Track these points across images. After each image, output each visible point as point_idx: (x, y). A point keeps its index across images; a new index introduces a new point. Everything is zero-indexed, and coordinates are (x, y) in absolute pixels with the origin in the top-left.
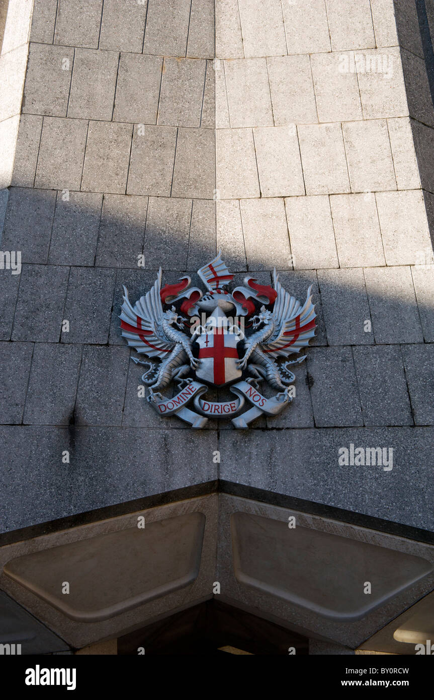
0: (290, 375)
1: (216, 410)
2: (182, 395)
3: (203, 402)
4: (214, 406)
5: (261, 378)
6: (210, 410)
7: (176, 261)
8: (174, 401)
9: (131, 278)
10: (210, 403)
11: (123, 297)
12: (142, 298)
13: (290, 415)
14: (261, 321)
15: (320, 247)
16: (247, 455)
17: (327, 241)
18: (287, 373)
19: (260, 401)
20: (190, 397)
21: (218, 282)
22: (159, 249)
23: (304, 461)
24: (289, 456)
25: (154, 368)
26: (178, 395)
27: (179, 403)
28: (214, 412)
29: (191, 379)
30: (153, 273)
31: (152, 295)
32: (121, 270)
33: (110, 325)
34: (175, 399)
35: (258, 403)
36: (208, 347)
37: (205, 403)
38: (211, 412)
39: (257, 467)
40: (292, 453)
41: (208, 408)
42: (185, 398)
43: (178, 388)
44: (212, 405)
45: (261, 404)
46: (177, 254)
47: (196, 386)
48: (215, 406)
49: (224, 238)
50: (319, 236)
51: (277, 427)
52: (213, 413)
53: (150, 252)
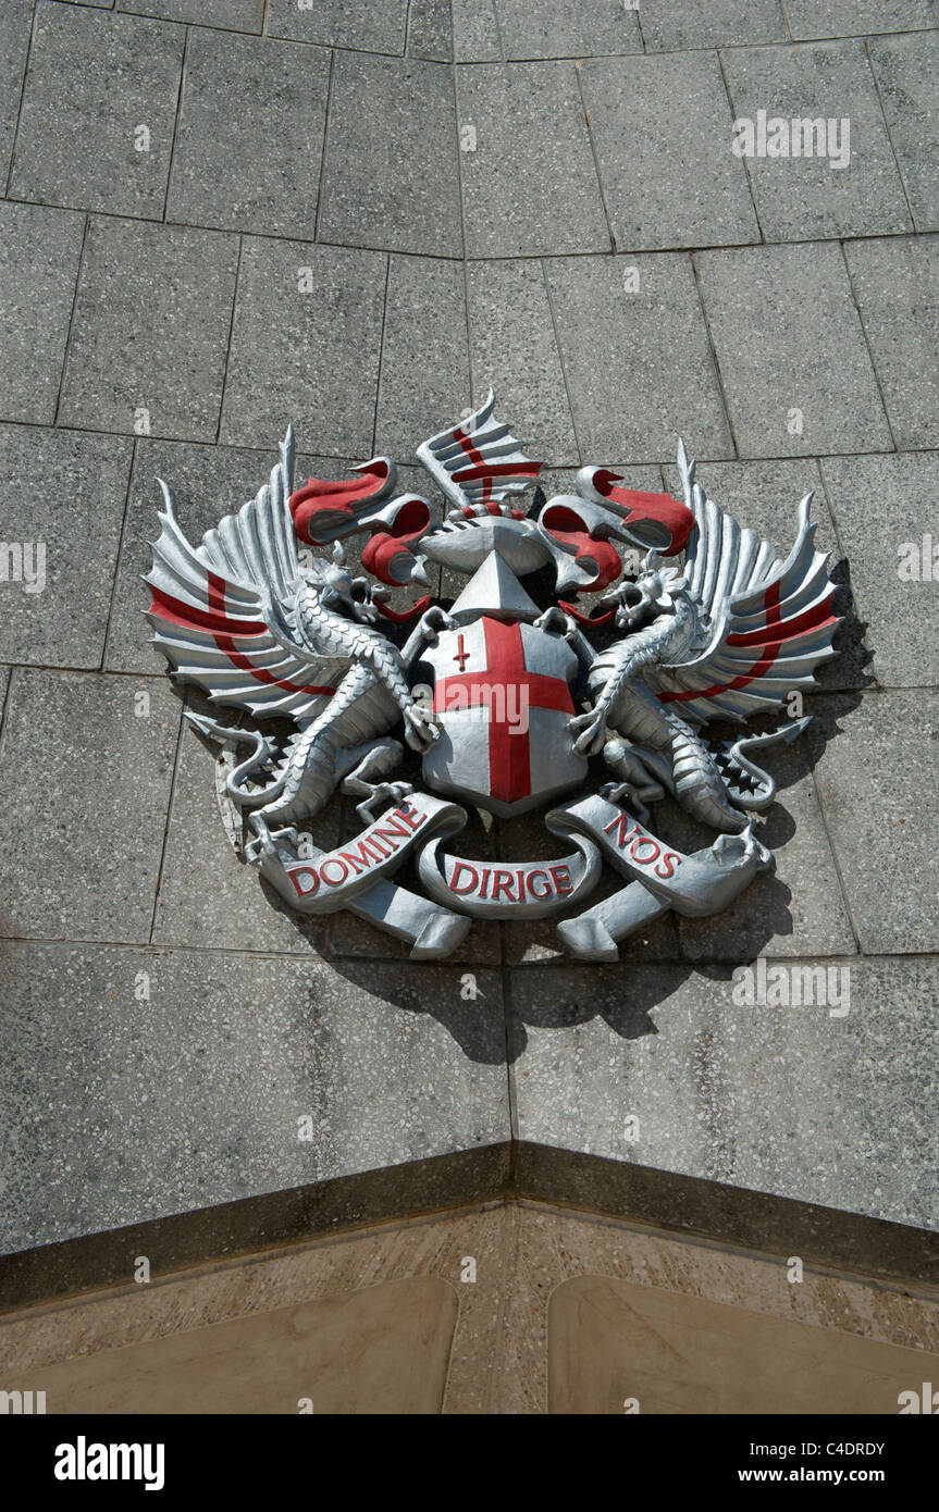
0: (753, 780)
1: (502, 892)
2: (374, 837)
3: (451, 861)
4: (492, 876)
5: (654, 790)
6: (478, 890)
7: (340, 430)
8: (348, 857)
9: (185, 469)
10: (479, 866)
11: (160, 514)
12: (225, 521)
13: (763, 914)
14: (645, 599)
15: (823, 391)
16: (618, 1053)
17: (848, 374)
18: (744, 774)
19: (660, 861)
20: (403, 842)
21: (488, 483)
22: (281, 389)
23: (829, 1072)
24: (772, 1055)
25: (273, 748)
26: (362, 838)
27: (365, 862)
28: (496, 895)
29: (406, 786)
30: (260, 460)
31: (261, 512)
32: (151, 445)
33: (111, 608)
34: (352, 847)
35: (652, 866)
36: (467, 671)
37: (459, 868)
38: (483, 894)
39: (655, 1093)
40: (784, 1046)
41: (469, 882)
42: (387, 847)
43: (357, 814)
44: (487, 873)
45: (664, 870)
46: (343, 410)
47: (426, 807)
48: (499, 874)
49: (496, 371)
50: (817, 361)
51: (721, 956)
52: (489, 900)
53: (250, 398)
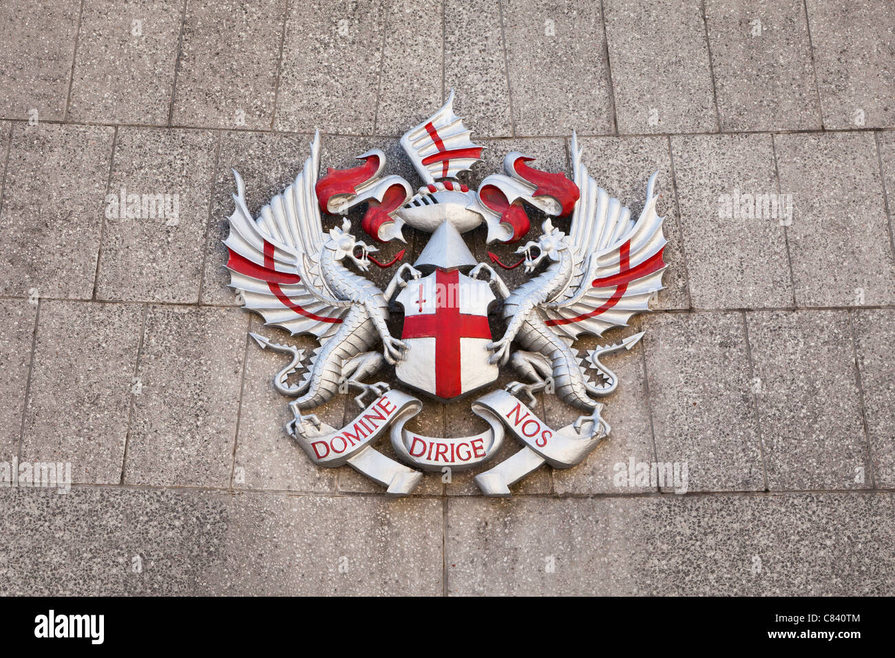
0: (605, 376)
1: (440, 455)
2: (365, 421)
3: (411, 436)
4: (435, 447)
5: (540, 383)
6: (426, 454)
7: (353, 113)
8: (347, 435)
9: (251, 152)
10: (428, 440)
11: (234, 195)
13: (604, 465)
14: (542, 254)
15: (676, 83)
16: (509, 553)
17: (694, 71)
18: (600, 372)
20: (382, 424)
21: (446, 163)
22: (314, 85)
23: (633, 567)
24: (600, 556)
25: (303, 358)
26: (356, 421)
27: (358, 438)
28: (436, 459)
29: (385, 385)
30: (300, 141)
31: (299, 194)
32: (229, 135)
33: (204, 259)
34: (350, 428)
35: (534, 439)
36: (424, 312)
37: (415, 439)
38: (429, 458)
39: (530, 580)
40: (608, 551)
41: (422, 450)
42: (372, 428)
43: (356, 403)
44: (432, 444)
45: (541, 442)
46: (355, 97)
47: (396, 400)
48: (438, 445)
49: (460, 60)
50: (674, 59)
51: (577, 492)
52: (432, 462)
53: (294, 93)
